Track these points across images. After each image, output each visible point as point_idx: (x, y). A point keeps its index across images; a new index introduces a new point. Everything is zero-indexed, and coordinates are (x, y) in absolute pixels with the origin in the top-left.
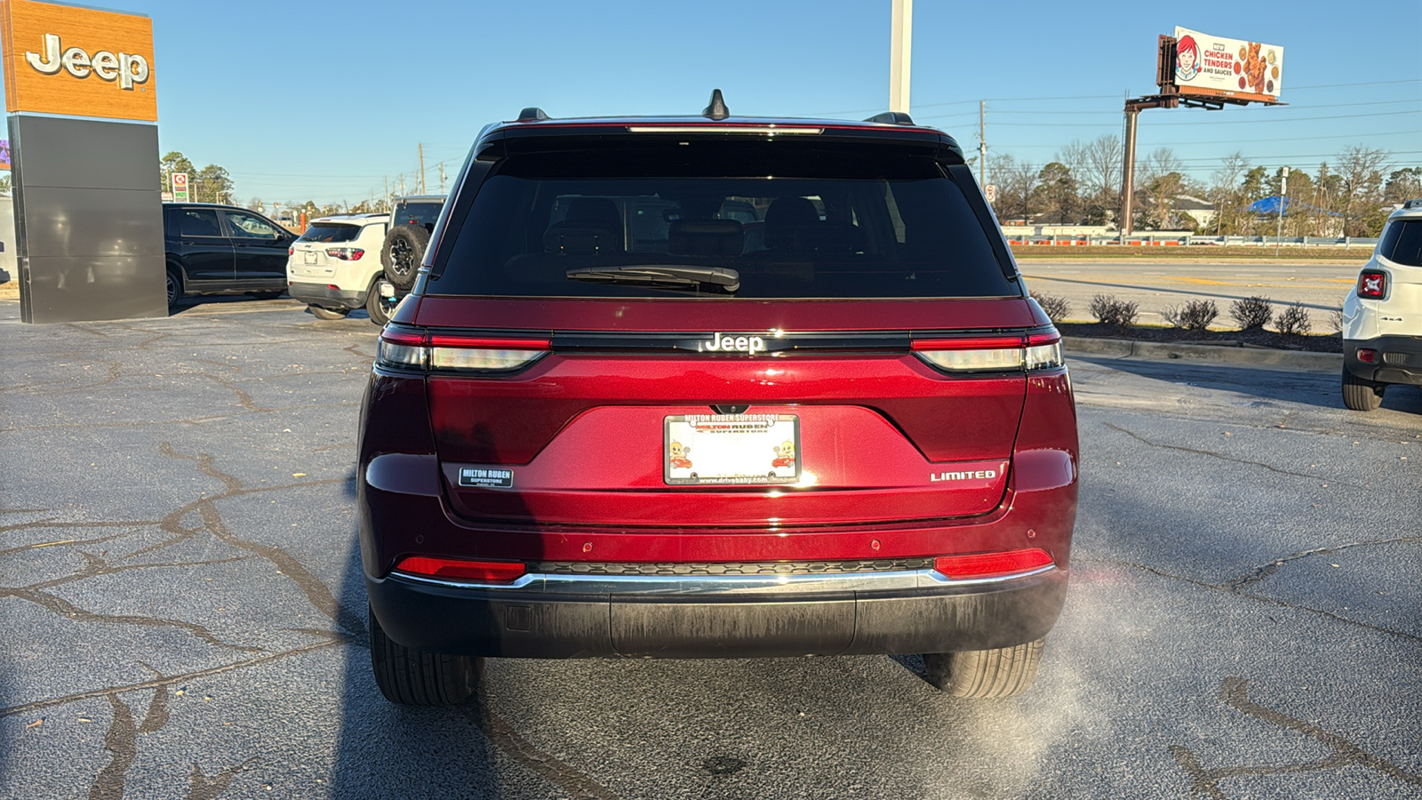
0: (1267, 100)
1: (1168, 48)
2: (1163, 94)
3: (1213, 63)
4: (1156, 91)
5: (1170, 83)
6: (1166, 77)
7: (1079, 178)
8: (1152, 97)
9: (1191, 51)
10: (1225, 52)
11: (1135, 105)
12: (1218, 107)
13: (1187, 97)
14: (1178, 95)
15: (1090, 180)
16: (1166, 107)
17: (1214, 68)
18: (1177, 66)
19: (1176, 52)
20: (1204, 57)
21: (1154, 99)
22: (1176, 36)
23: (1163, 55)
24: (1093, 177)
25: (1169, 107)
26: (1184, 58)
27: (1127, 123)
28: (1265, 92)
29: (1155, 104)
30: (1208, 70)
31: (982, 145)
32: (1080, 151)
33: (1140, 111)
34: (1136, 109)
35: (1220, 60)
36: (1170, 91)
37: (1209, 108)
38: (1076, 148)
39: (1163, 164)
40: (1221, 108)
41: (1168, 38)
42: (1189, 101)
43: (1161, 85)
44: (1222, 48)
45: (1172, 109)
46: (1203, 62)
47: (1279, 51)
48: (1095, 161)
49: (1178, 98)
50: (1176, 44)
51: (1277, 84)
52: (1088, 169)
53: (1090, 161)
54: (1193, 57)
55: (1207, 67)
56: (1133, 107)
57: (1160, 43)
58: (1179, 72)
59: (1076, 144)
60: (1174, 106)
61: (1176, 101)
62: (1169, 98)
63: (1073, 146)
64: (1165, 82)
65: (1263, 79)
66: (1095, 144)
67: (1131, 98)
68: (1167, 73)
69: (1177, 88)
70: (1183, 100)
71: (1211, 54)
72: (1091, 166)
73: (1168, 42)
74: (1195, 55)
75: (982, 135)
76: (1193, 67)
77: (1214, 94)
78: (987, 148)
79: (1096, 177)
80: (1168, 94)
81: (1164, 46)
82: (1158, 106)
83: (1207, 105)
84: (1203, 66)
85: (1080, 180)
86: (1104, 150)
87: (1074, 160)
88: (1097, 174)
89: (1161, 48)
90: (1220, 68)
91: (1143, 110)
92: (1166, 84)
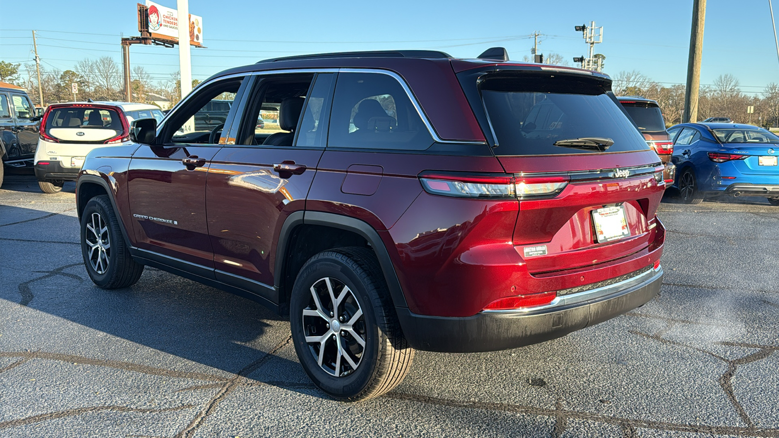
0: (197, 45)
1: (143, 11)
2: (143, 37)
3: (168, 22)
4: (139, 35)
5: (146, 31)
6: (144, 27)
7: (91, 80)
8: (137, 38)
9: (156, 14)
10: (173, 17)
11: (127, 42)
12: (171, 46)
13: (155, 40)
14: (151, 38)
15: (98, 82)
16: (145, 44)
17: (169, 25)
18: (149, 21)
19: (148, 14)
20: (163, 19)
21: (138, 39)
22: (146, 5)
23: (141, 15)
24: (99, 81)
25: (147, 44)
26: (153, 18)
27: (124, 51)
28: (195, 40)
29: (139, 41)
30: (166, 26)
31: (36, 57)
32: (90, 65)
33: (130, 45)
34: (128, 43)
35: (172, 21)
36: (147, 35)
37: (167, 47)
38: (87, 62)
39: (139, 75)
40: (173, 47)
41: (142, 5)
42: (156, 42)
43: (141, 31)
44: (172, 14)
45: (148, 45)
46: (163, 21)
47: (200, 19)
48: (100, 71)
49: (151, 39)
50: (147, 9)
51: (201, 36)
52: (96, 76)
53: (97, 71)
54: (157, 18)
55: (165, 24)
56: (126, 42)
57: (138, 8)
58: (150, 25)
59: (87, 61)
60: (150, 44)
61: (150, 41)
62: (146, 39)
63: (85, 62)
64: (143, 30)
65: (194, 33)
66: (98, 61)
67: (124, 37)
68: (144, 25)
69: (150, 34)
70: (153, 41)
71: (167, 17)
72: (98, 74)
73: (143, 8)
74: (158, 16)
75: (35, 52)
76: (158, 23)
77: (170, 39)
78: (40, 59)
79: (101, 80)
80: (145, 37)
81: (141, 10)
82: (140, 43)
83: (166, 44)
84: (163, 23)
85: (92, 82)
86: (104, 65)
87: (87, 69)
88: (101, 79)
89: (139, 11)
90: (171, 25)
91: (132, 44)
92: (144, 31)
